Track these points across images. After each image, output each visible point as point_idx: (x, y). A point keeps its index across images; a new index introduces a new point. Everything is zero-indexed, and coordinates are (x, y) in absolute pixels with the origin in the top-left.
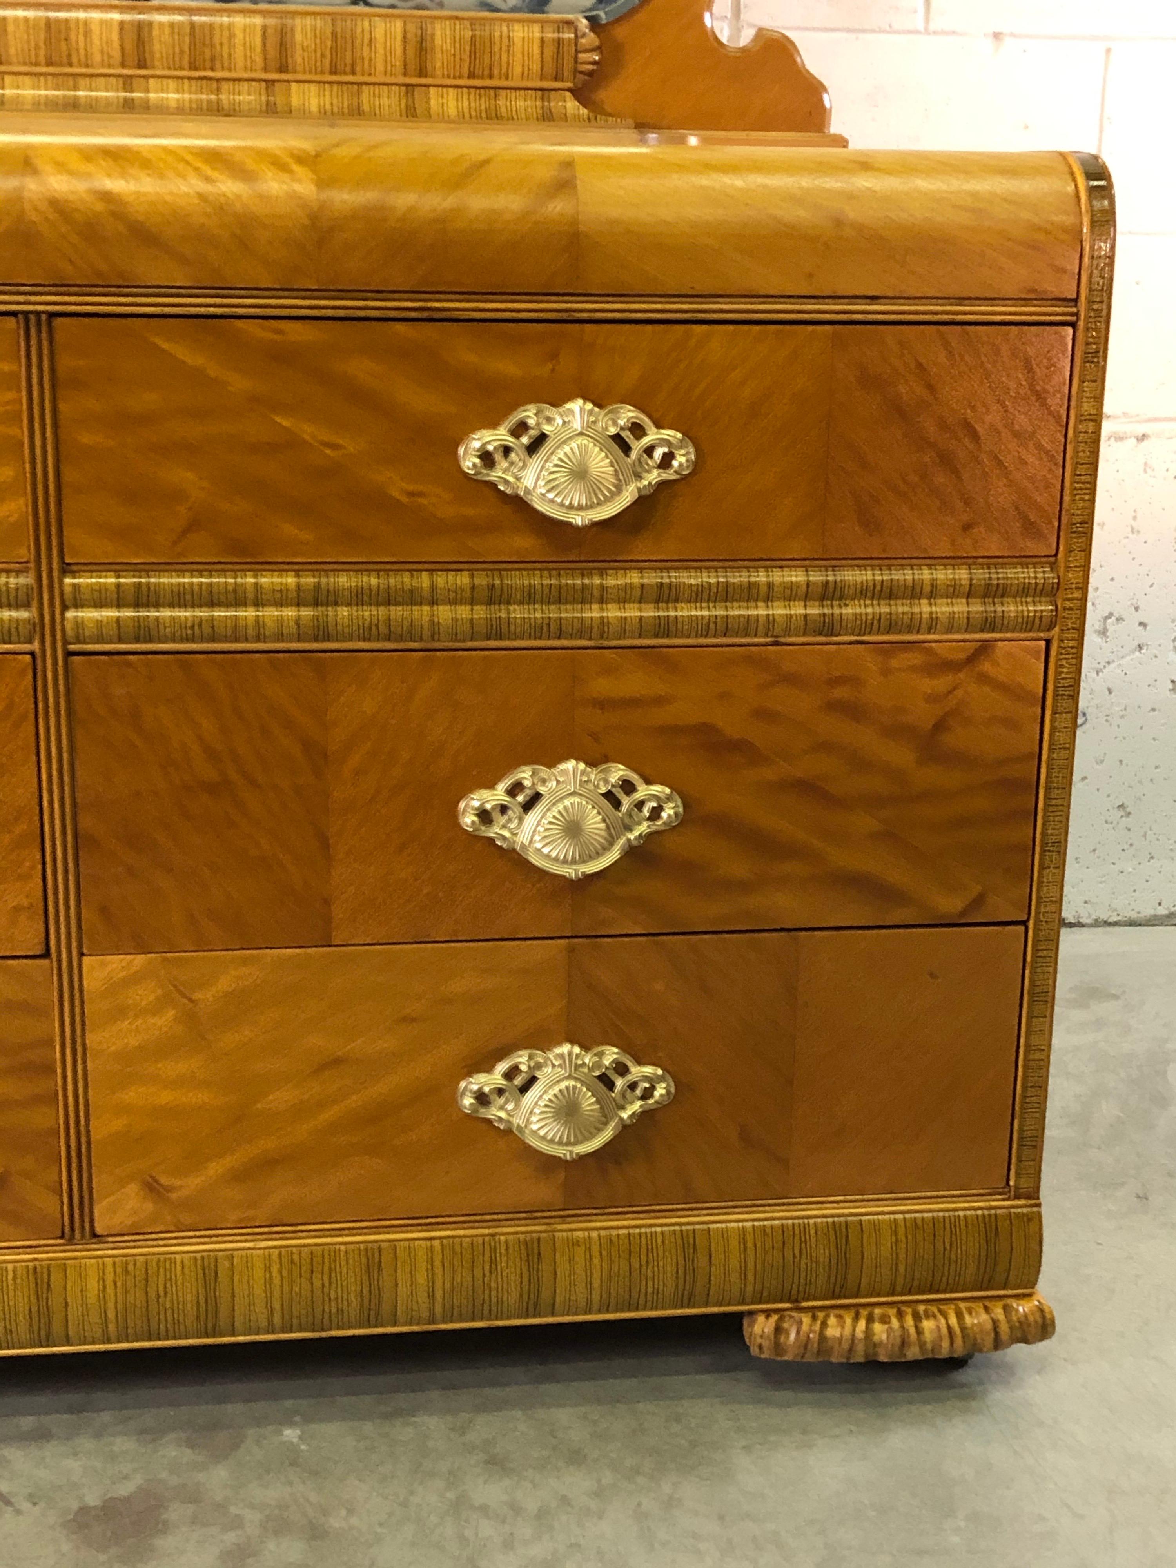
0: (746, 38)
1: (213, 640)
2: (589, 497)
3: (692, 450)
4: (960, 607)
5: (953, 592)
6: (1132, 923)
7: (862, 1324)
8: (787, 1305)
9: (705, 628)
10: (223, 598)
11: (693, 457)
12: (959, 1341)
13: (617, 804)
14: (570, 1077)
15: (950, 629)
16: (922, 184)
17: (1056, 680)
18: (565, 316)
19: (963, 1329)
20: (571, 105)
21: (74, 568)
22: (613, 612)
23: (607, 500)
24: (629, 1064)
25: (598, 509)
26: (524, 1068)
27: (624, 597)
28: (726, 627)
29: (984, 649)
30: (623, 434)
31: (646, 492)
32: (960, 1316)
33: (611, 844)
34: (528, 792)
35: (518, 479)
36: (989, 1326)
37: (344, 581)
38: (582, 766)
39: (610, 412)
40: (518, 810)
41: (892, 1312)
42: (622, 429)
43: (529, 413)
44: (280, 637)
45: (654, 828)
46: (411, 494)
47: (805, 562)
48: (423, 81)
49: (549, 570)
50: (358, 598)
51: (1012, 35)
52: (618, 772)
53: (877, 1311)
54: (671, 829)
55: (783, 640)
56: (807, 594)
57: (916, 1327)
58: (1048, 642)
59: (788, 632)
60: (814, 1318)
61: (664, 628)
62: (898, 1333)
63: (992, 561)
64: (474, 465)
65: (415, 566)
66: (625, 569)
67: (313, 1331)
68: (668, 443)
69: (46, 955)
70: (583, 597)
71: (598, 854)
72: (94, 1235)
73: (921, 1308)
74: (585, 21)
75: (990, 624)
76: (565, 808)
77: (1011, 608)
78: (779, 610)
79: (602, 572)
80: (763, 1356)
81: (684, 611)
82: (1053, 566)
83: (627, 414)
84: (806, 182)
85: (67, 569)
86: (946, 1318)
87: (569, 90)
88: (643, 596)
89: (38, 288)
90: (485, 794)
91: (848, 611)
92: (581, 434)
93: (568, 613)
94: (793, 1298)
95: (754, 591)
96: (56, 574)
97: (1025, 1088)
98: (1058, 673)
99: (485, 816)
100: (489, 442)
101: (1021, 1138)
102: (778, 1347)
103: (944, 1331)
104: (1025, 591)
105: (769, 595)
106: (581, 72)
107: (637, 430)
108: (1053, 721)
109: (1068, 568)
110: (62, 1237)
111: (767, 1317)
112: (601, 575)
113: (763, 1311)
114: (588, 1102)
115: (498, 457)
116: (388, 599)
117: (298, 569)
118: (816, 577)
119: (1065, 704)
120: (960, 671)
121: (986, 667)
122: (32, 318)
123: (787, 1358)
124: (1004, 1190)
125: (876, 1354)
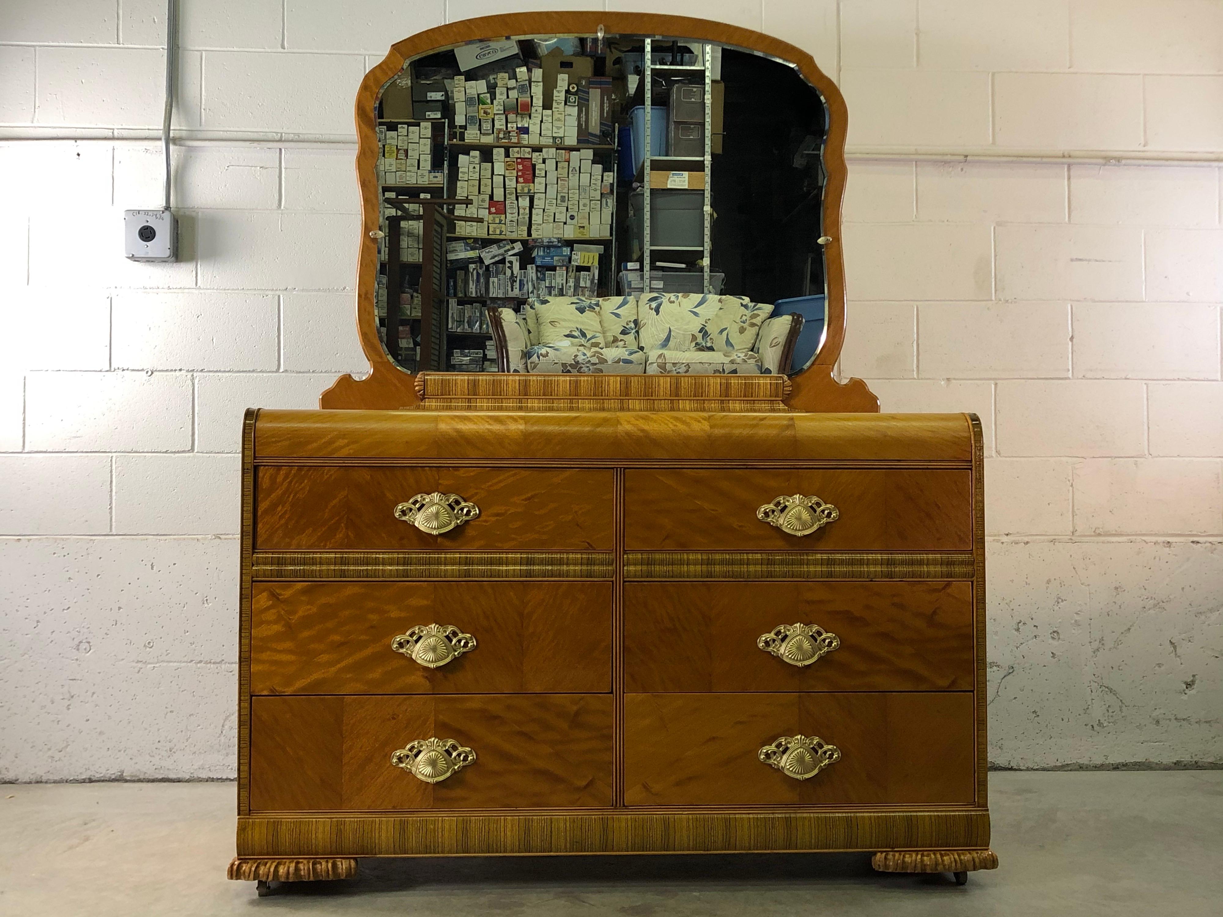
0: (844, 382)
1: (672, 577)
2: (802, 527)
3: (838, 511)
4: (938, 569)
5: (935, 562)
6: (1044, 769)
7: (919, 856)
8: (890, 850)
9: (845, 575)
10: (676, 562)
11: (838, 514)
12: (959, 865)
13: (816, 640)
14: (801, 747)
15: (935, 577)
16: (915, 424)
17: (977, 597)
18: (792, 467)
19: (961, 860)
20: (782, 406)
21: (628, 552)
22: (812, 569)
23: (809, 528)
24: (823, 744)
25: (806, 531)
26: (783, 743)
27: (816, 563)
28: (853, 575)
29: (948, 584)
30: (813, 506)
31: (822, 526)
32: (959, 855)
33: (814, 655)
34: (782, 634)
35: (777, 521)
36: (971, 859)
37: (718, 557)
38: (802, 625)
39: (809, 498)
40: (779, 641)
41: (931, 853)
42: (813, 504)
43: (781, 499)
44: (695, 577)
45: (829, 650)
46: (740, 526)
47: (881, 551)
48: (727, 398)
49: (788, 553)
50: (722, 562)
51: (955, 379)
52: (815, 628)
53: (925, 853)
54: (836, 650)
55: (874, 580)
56: (882, 563)
57: (942, 859)
58: (972, 582)
59: (875, 577)
60: (900, 854)
61: (830, 574)
62: (934, 860)
63: (948, 552)
64: (762, 516)
65: (741, 552)
66: (815, 553)
67: (704, 851)
68: (830, 509)
69: (612, 693)
70: (801, 563)
71: (809, 658)
72: (624, 806)
73: (943, 852)
74: (786, 376)
75: (949, 575)
76: (797, 640)
77: (957, 569)
78: (872, 569)
79: (807, 554)
80: (880, 870)
81: (837, 569)
82: (972, 554)
83: (815, 499)
84: (873, 423)
85: (625, 552)
86: (953, 856)
87: (781, 400)
88: (822, 562)
89: (621, 460)
90: (767, 635)
91: (897, 569)
92: (799, 505)
93: (796, 568)
94: (891, 846)
95: (862, 561)
96: (622, 554)
97: (978, 760)
98: (977, 594)
99: (767, 643)
100: (767, 509)
101: (978, 782)
102: (886, 866)
103: (953, 859)
104: (962, 563)
105: (868, 563)
106: (786, 394)
107: (818, 504)
108: (977, 612)
109: (977, 555)
110: (612, 806)
111: (881, 853)
112: (807, 555)
113: (879, 852)
114: (808, 757)
115: (770, 514)
116: (732, 563)
117: (702, 552)
118: (885, 557)
119: (981, 605)
120: (940, 592)
121: (949, 590)
122: (619, 469)
123: (890, 871)
124: (973, 804)
125: (925, 870)
